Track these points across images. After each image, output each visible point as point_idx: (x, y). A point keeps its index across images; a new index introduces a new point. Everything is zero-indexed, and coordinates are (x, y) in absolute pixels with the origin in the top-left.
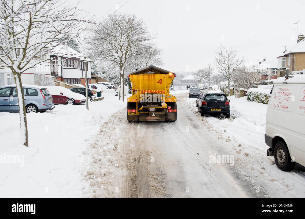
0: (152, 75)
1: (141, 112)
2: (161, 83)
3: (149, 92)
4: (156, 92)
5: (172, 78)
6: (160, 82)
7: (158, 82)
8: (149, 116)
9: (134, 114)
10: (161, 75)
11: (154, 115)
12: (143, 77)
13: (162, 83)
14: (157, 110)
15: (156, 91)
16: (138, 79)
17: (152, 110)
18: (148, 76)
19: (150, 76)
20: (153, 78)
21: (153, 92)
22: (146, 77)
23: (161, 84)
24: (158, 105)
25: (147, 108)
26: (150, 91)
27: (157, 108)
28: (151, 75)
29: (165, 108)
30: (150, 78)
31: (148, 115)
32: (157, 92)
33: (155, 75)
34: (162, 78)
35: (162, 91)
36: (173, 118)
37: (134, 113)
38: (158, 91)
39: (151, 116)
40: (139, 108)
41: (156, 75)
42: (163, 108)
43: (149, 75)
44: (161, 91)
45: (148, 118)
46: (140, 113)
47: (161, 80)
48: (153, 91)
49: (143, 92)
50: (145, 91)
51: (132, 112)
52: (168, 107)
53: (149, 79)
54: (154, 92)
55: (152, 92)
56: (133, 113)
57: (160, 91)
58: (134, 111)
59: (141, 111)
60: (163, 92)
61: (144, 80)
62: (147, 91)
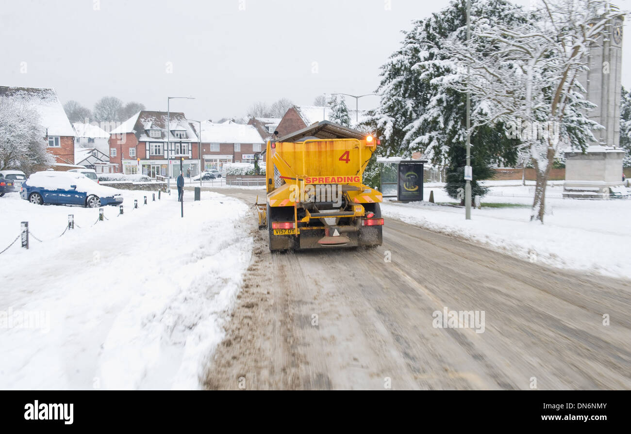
0: (326, 142)
1: (304, 228)
2: (347, 160)
3: (323, 182)
4: (340, 180)
5: (372, 147)
6: (345, 157)
7: (341, 159)
8: (324, 235)
9: (287, 233)
10: (347, 141)
11: (336, 233)
12: (308, 148)
13: (349, 160)
14: (342, 222)
15: (338, 178)
16: (295, 152)
17: (330, 221)
18: (318, 145)
19: (323, 146)
20: (328, 149)
21: (332, 180)
22: (313, 148)
23: (347, 162)
24: (345, 211)
25: (318, 219)
26: (326, 178)
27: (343, 216)
28: (324, 143)
29: (360, 215)
30: (323, 150)
31: (322, 233)
32: (342, 180)
33: (332, 142)
34: (350, 149)
35: (352, 178)
36: (373, 239)
37: (287, 230)
38: (345, 178)
39: (331, 235)
40: (300, 218)
41: (336, 141)
42: (357, 217)
43: (321, 142)
44: (350, 177)
45: (325, 241)
46: (302, 231)
47: (347, 153)
48: (333, 178)
49: (310, 181)
50: (313, 179)
51: (282, 229)
52: (366, 213)
53: (320, 152)
54: (335, 181)
55: (330, 181)
56: (284, 231)
57: (348, 178)
58: (287, 225)
59: (305, 224)
60: (355, 181)
61: (308, 153)
62: (319, 178)
